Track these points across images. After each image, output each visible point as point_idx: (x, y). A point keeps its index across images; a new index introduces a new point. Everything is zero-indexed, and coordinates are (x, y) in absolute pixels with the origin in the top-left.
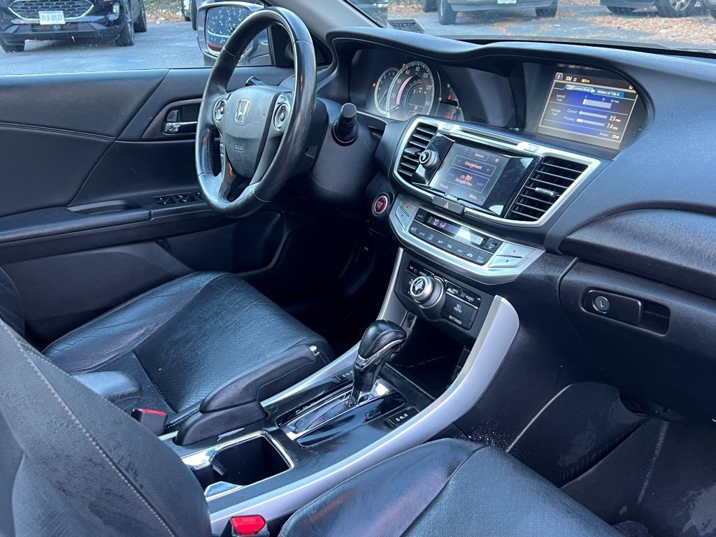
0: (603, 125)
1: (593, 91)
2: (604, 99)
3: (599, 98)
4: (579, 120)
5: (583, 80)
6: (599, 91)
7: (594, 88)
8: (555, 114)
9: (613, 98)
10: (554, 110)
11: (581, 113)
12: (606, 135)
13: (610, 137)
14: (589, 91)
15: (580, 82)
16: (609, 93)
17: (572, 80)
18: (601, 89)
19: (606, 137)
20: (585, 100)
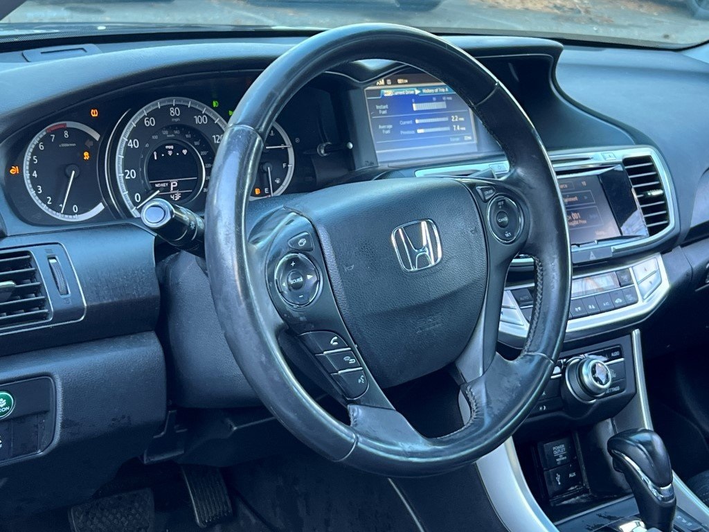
0: (447, 129)
1: (417, 92)
2: (434, 99)
3: (428, 99)
4: (420, 131)
5: (400, 81)
6: (424, 91)
7: (417, 88)
8: (388, 132)
9: (443, 95)
10: (384, 127)
11: (417, 121)
12: (458, 139)
13: (462, 140)
14: (412, 92)
15: (397, 84)
16: (436, 90)
17: (386, 84)
18: (426, 87)
19: (458, 142)
20: (414, 105)
